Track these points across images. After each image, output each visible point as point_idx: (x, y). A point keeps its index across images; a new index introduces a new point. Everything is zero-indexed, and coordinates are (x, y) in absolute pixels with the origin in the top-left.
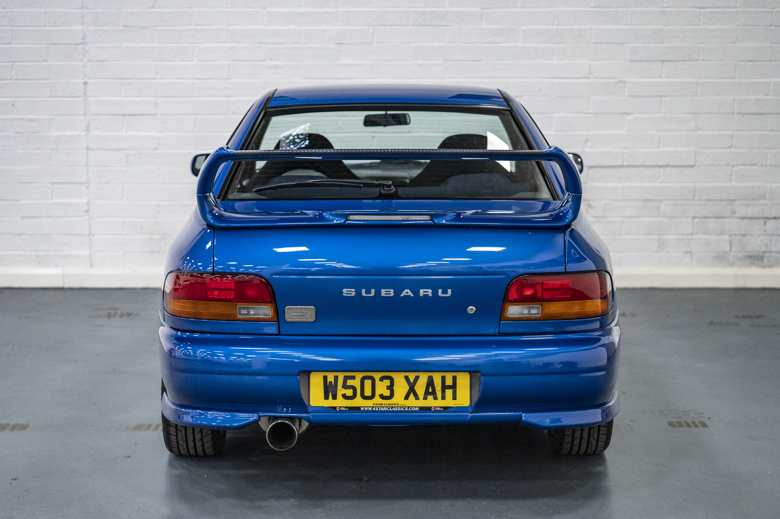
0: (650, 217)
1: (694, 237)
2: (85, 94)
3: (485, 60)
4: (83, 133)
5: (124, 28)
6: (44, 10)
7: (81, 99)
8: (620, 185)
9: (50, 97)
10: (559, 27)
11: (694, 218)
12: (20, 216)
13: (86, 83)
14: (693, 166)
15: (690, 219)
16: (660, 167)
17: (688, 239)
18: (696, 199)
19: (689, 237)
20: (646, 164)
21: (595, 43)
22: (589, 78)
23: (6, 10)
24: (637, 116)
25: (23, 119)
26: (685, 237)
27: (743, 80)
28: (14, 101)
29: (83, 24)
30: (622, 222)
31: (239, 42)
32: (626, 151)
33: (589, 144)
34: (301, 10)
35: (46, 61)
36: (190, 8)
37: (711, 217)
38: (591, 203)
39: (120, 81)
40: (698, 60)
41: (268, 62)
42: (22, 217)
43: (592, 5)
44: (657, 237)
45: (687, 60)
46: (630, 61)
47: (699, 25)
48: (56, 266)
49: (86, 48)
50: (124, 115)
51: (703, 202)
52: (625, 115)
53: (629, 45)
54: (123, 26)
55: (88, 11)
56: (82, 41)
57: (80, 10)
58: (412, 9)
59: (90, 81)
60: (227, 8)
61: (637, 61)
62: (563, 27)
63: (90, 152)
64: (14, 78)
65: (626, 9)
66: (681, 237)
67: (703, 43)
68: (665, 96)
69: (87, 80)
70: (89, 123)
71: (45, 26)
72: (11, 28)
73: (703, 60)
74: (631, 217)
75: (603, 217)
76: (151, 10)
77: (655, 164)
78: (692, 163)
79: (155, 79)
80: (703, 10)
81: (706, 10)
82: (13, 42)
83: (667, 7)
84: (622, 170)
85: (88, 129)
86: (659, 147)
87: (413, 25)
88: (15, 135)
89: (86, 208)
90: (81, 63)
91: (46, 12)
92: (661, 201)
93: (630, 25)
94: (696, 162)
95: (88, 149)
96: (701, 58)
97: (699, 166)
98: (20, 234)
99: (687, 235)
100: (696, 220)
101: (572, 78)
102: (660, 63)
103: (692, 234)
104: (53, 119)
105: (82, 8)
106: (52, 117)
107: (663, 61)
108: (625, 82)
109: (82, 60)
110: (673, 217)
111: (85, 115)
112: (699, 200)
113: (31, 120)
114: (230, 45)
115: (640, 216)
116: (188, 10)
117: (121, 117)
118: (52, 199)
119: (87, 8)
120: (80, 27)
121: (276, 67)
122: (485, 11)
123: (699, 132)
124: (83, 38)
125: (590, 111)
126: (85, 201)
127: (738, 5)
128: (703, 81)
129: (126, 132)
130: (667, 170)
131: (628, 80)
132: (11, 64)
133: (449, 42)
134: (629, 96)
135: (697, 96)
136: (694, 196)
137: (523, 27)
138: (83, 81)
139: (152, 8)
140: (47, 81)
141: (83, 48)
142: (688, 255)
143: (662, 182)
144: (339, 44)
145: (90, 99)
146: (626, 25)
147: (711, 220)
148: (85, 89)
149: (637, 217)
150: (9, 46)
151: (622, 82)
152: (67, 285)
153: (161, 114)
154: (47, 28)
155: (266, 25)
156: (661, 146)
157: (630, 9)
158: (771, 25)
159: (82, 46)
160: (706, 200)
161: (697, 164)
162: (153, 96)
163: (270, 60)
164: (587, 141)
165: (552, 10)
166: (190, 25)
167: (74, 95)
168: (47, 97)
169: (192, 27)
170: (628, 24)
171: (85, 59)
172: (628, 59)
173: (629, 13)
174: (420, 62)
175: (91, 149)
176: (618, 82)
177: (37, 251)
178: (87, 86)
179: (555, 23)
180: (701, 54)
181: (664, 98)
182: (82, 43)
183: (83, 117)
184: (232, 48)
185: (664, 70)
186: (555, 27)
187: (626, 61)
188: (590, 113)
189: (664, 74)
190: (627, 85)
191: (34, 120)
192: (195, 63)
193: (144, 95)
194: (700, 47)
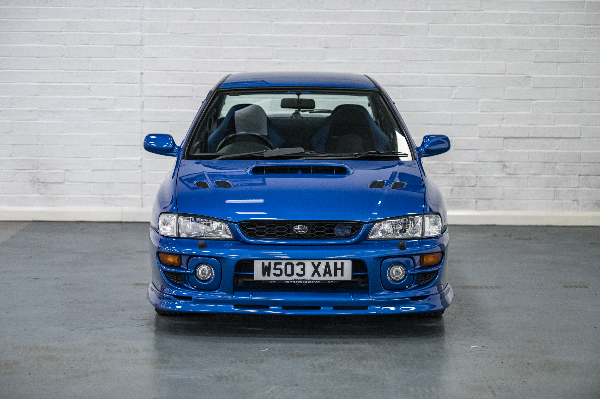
0: (548, 174)
1: (579, 189)
2: (141, 81)
3: (430, 60)
4: (139, 110)
5: (171, 34)
6: (114, 21)
7: (139, 85)
8: (527, 151)
9: (116, 83)
10: (484, 37)
11: (580, 175)
12: (91, 169)
13: (142, 73)
14: (579, 138)
15: (577, 176)
16: (556, 138)
17: (575, 191)
18: (581, 162)
19: (576, 189)
20: (545, 136)
21: (509, 49)
22: (505, 74)
23: (85, 20)
24: (539, 101)
25: (95, 99)
26: (573, 189)
28: (89, 86)
29: (141, 31)
30: (528, 177)
31: (253, 46)
32: (531, 126)
33: (504, 121)
34: (299, 23)
35: (114, 57)
36: (219, 20)
37: (593, 175)
38: (506, 163)
39: (167, 72)
40: (583, 62)
41: (274, 60)
42: (93, 170)
43: (507, 22)
44: (553, 189)
45: (575, 62)
46: (534, 62)
47: (583, 37)
48: (117, 206)
49: (143, 48)
50: (169, 97)
51: (587, 164)
52: (531, 101)
53: (534, 51)
54: (170, 33)
55: (145, 21)
56: (140, 43)
57: (139, 21)
58: (378, 24)
59: (145, 72)
60: (246, 21)
61: (538, 62)
62: (487, 38)
63: (144, 123)
64: (90, 69)
65: (532, 25)
66: (570, 189)
67: (586, 50)
68: (559, 88)
69: (143, 71)
70: (143, 102)
72: (89, 33)
73: (586, 62)
74: (534, 174)
75: (515, 174)
76: (191, 22)
77: (552, 136)
78: (579, 136)
79: (193, 71)
80: (587, 27)
81: (589, 26)
82: (90, 43)
83: (560, 24)
84: (528, 140)
85: (142, 107)
86: (555, 124)
87: (379, 35)
88: (89, 110)
89: (140, 164)
90: (139, 59)
92: (556, 163)
93: (534, 36)
94: (581, 135)
95: (142, 121)
97: (583, 138)
98: (91, 183)
99: (575, 188)
100: (581, 177)
101: (493, 74)
102: (556, 64)
103: (578, 187)
104: (117, 99)
105: (141, 20)
106: (117, 98)
107: (558, 62)
108: (531, 77)
109: (139, 57)
110: (565, 175)
111: (140, 96)
112: (583, 163)
113: (101, 100)
114: (247, 47)
115: (541, 174)
116: (218, 22)
117: (167, 98)
118: (115, 157)
119: (144, 19)
120: (139, 33)
121: (280, 63)
122: (431, 25)
123: (584, 114)
124: (141, 41)
125: (505, 98)
126: (139, 159)
128: (586, 77)
129: (170, 109)
130: (561, 140)
131: (532, 76)
132: (88, 59)
133: (404, 47)
134: (533, 87)
135: (582, 87)
136: (580, 160)
137: (457, 37)
138: (140, 72)
139: (192, 20)
140: (114, 72)
141: (141, 48)
142: (576, 202)
143: (556, 149)
144: (325, 47)
145: (145, 85)
146: (532, 36)
147: (592, 177)
148: (141, 77)
149: (539, 174)
150: (87, 46)
151: (528, 77)
152: (124, 220)
153: (196, 97)
154: (115, 33)
155: (273, 34)
156: (556, 123)
157: (535, 25)
159: (140, 47)
160: (589, 163)
161: (582, 136)
162: (191, 84)
163: (276, 58)
164: (503, 119)
165: (479, 25)
166: (219, 33)
167: (133, 82)
168: (113, 83)
169: (220, 34)
170: (533, 36)
171: (142, 56)
172: (533, 61)
173: (533, 28)
174: (384, 61)
175: (144, 121)
176: (526, 77)
177: (103, 195)
178: (143, 75)
179: (481, 35)
180: (585, 58)
181: (558, 89)
182: (140, 45)
183: (140, 98)
184: (249, 49)
185: (558, 69)
186: (481, 37)
187: (531, 62)
188: (505, 99)
189: (558, 72)
190: (532, 79)
191: (104, 99)
192: (221, 60)
193: (184, 82)
194: (584, 53)
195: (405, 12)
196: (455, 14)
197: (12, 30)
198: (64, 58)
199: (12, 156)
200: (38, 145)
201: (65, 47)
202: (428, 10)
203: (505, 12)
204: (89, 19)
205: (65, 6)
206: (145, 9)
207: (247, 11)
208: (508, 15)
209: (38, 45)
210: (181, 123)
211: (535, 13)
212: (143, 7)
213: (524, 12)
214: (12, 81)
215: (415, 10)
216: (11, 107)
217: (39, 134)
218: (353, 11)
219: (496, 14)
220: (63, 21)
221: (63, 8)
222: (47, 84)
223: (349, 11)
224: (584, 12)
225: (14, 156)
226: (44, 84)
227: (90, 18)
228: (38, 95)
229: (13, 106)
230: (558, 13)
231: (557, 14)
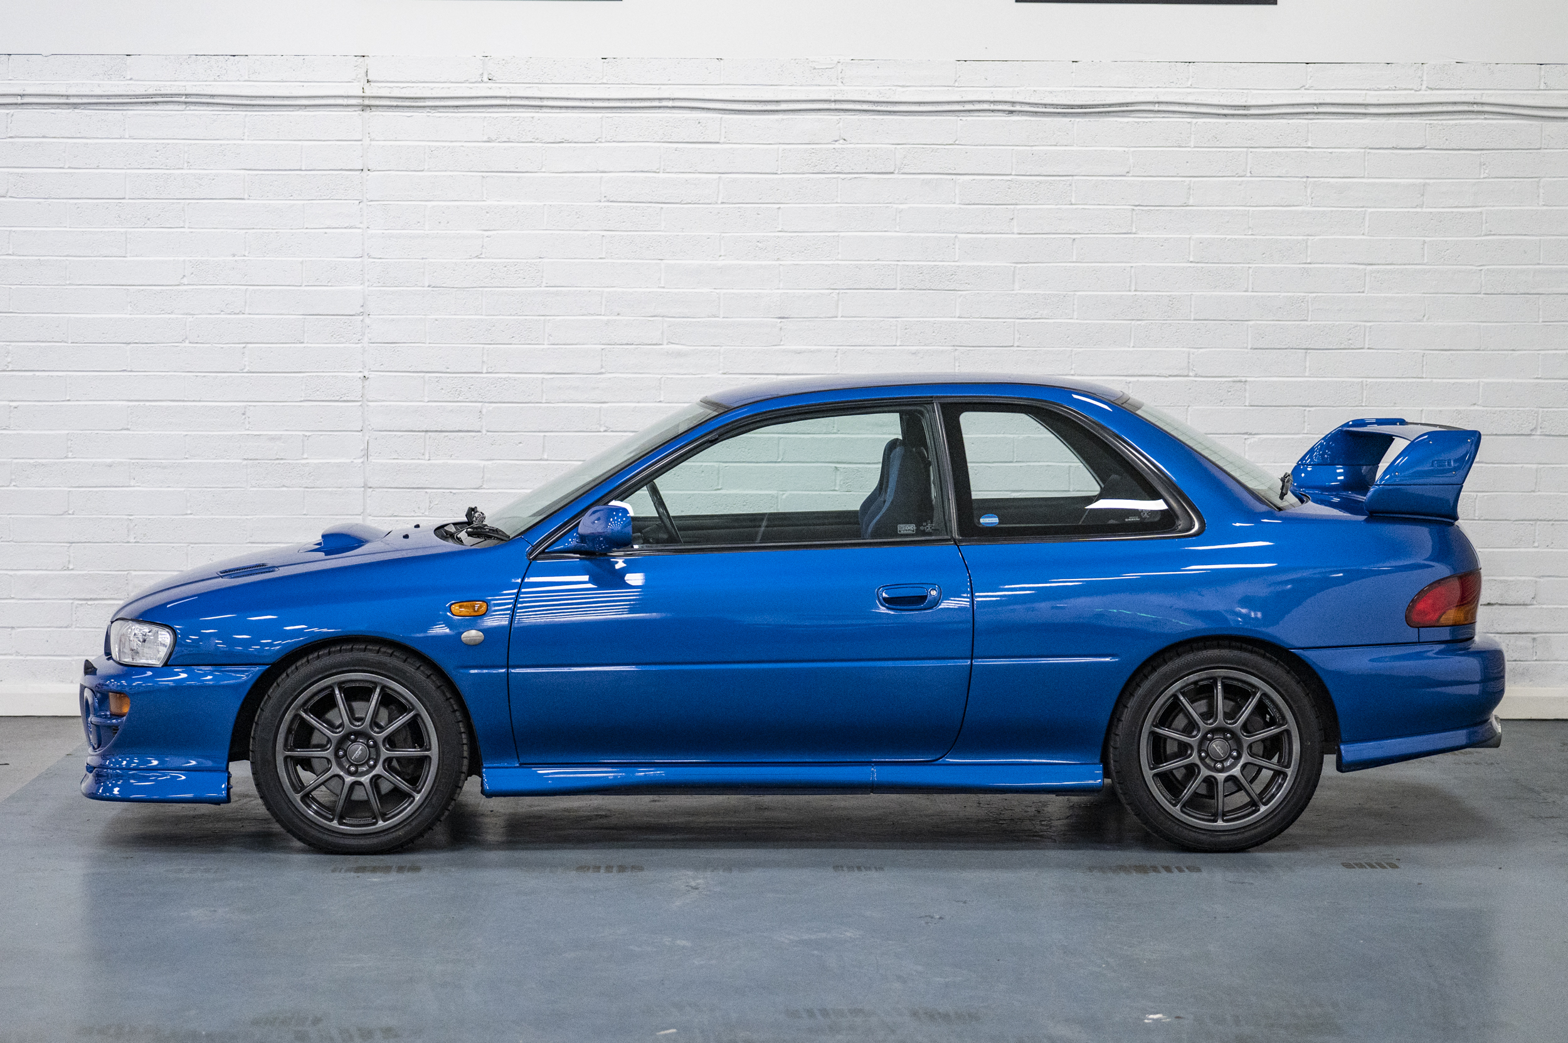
2: (363, 396)
3: (1018, 346)
4: (361, 460)
5: (430, 289)
6: (301, 259)
7: (359, 403)
9: (306, 400)
10: (1139, 293)
13: (365, 378)
21: (1196, 320)
22: (1188, 376)
23: (236, 258)
24: (1265, 436)
25: (259, 436)
27: (1434, 380)
29: (363, 283)
31: (618, 314)
34: (720, 263)
35: (302, 343)
36: (540, 258)
39: (422, 374)
40: (1363, 348)
41: (666, 347)
43: (1191, 259)
45: (1345, 349)
46: (1254, 349)
47: (1363, 292)
49: (367, 321)
50: (427, 431)
52: (1246, 436)
53: (1251, 323)
54: (429, 286)
55: (371, 260)
56: (361, 310)
57: (360, 259)
59: (372, 375)
60: (601, 258)
61: (1264, 349)
62: (1146, 294)
63: (370, 491)
64: (246, 369)
65: (1247, 265)
67: (1369, 321)
68: (1311, 406)
69: (366, 373)
70: (368, 444)
71: (301, 285)
73: (1368, 348)
76: (476, 261)
79: (480, 372)
80: (1370, 268)
81: (1375, 268)
82: (247, 310)
83: (1310, 263)
85: (366, 454)
87: (902, 289)
88: (244, 462)
90: (359, 345)
91: (302, 263)
93: (1253, 291)
95: (366, 486)
96: (1367, 346)
101: (1160, 376)
102: (1302, 352)
104: (308, 437)
105: (362, 257)
106: (308, 434)
107: (1306, 349)
108: (1245, 382)
109: (359, 341)
111: (361, 430)
113: (272, 439)
114: (605, 318)
116: (538, 261)
117: (423, 434)
119: (369, 256)
120: (358, 288)
121: (679, 354)
122: (1019, 266)
124: (362, 306)
127: (1425, 261)
128: (1369, 380)
129: (430, 459)
131: (1248, 379)
132: (242, 346)
134: (1251, 405)
135: (1361, 405)
137: (1079, 294)
138: (361, 375)
139: (477, 257)
140: (301, 375)
141: (363, 321)
144: (780, 318)
145: (372, 404)
146: (1247, 290)
148: (363, 387)
150: (240, 316)
151: (1240, 382)
153: (489, 431)
154: (304, 288)
155: (664, 287)
157: (1254, 266)
158: (1480, 293)
159: (361, 318)
162: (477, 401)
163: (670, 343)
165: (1126, 266)
166: (539, 286)
167: (345, 399)
168: (301, 401)
169: (543, 289)
170: (1250, 289)
171: (366, 339)
172: (1249, 347)
173: (1251, 271)
174: (914, 348)
175: (370, 487)
176: (1235, 382)
178: (367, 383)
179: (1133, 288)
180: (1367, 339)
181: (1308, 409)
182: (362, 313)
183: (360, 433)
184: (607, 323)
185: (1308, 364)
186: (1133, 293)
187: (1246, 348)
189: (1307, 370)
190: (1247, 387)
191: (279, 438)
192: (545, 347)
193: (460, 398)
194: (1365, 326)
195: (960, 236)
196: (1074, 240)
197: (68, 282)
198: (187, 344)
199: (68, 569)
200: (128, 542)
201: (190, 318)
202: (1013, 233)
203: (1188, 236)
204: (244, 256)
205: (189, 228)
206: (370, 231)
208: (1192, 243)
209: (128, 316)
210: (454, 491)
211: (1253, 237)
212: (368, 228)
213: (1229, 237)
214: (68, 398)
215: (982, 233)
216: (66, 457)
217: (131, 518)
218: (842, 234)
219: (1167, 239)
220: (184, 261)
221: (187, 230)
222: (148, 404)
223: (836, 234)
224: (1363, 234)
225: (72, 569)
226: (142, 403)
227: (247, 255)
228: (128, 429)
229: (70, 455)
230: (1305, 238)
231: (1303, 240)
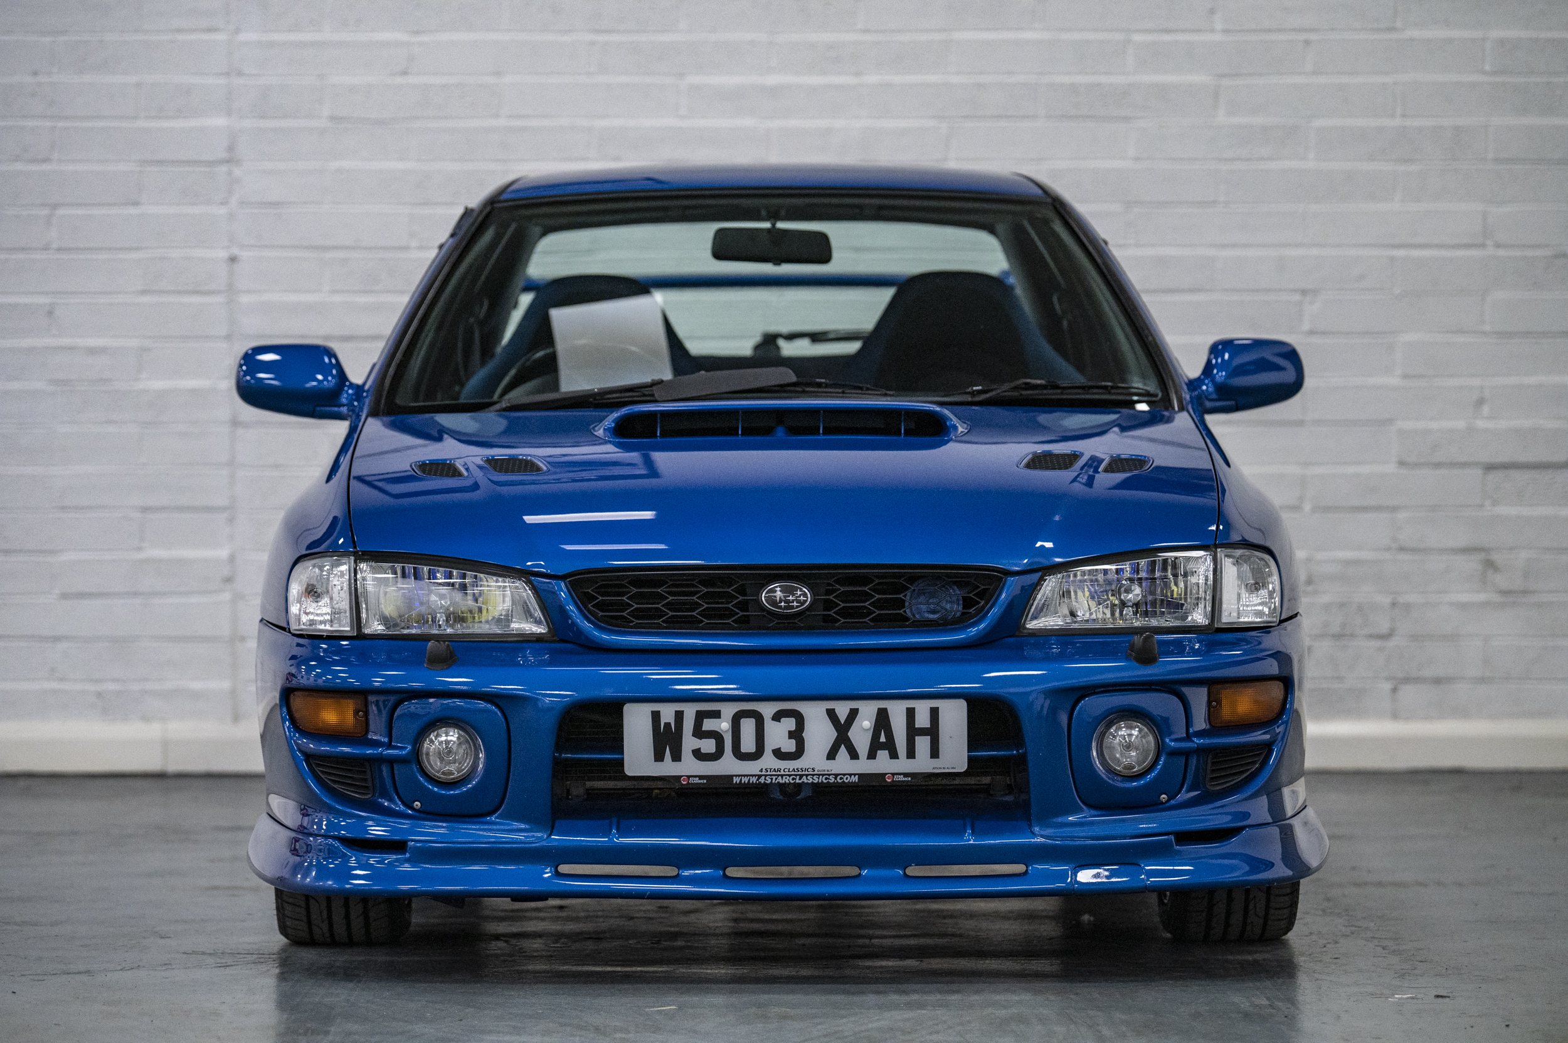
2: (230, 285)
3: (1225, 203)
4: (224, 385)
5: (331, 124)
6: (135, 80)
7: (223, 298)
9: (144, 292)
10: (1408, 122)
12: (57, 592)
13: (233, 259)
21: (1496, 161)
22: (1483, 246)
23: (38, 78)
25: (73, 347)
28: (52, 304)
29: (229, 113)
31: (616, 159)
33: (1486, 410)
34: (772, 80)
35: (136, 204)
36: (498, 74)
38: (1494, 556)
39: (318, 253)
42: (64, 596)
43: (1488, 68)
48: (146, 719)
49: (237, 172)
54: (331, 118)
55: (243, 80)
56: (227, 155)
57: (222, 81)
58: (1045, 79)
59: (244, 254)
60: (589, 75)
62: (1417, 122)
63: (240, 431)
64: (55, 246)
69: (235, 251)
71: (135, 118)
72: (50, 123)
75: (1526, 593)
76: (399, 80)
79: (406, 248)
82: (55, 157)
87: (1048, 117)
88: (51, 388)
89: (227, 571)
90: (222, 211)
91: (137, 84)
95: (235, 423)
98: (56, 639)
101: (1442, 246)
104: (148, 350)
105: (228, 74)
106: (147, 343)
109: (224, 203)
111: (228, 337)
113: (92, 351)
116: (494, 79)
118: (140, 549)
119: (240, 74)
120: (220, 121)
122: (1224, 81)
124: (229, 149)
125: (1487, 328)
126: (223, 553)
132: (48, 211)
133: (1137, 159)
137: (1318, 123)
138: (223, 254)
139: (404, 73)
140: (134, 255)
141: (230, 173)
145: (245, 299)
148: (231, 273)
150: (45, 166)
152: (173, 767)
154: (141, 123)
155: (684, 118)
159: (224, 169)
164: (1480, 402)
165: (1389, 79)
166: (497, 116)
167: (202, 289)
168: (135, 295)
169: (502, 122)
171: (234, 200)
175: (241, 425)
176: (1556, 256)
177: (98, 681)
178: (236, 266)
179: (1398, 113)
182: (228, 161)
183: (225, 344)
186: (1397, 122)
188: (1484, 333)
191: (102, 350)
195: (1138, 38)
196: (1307, 42)
202: (1213, 31)
203: (1480, 34)
204: (50, 74)
206: (243, 37)
207: (592, 43)
208: (1489, 45)
212: (237, 31)
215: (1168, 31)
218: (958, 36)
219: (1450, 41)
223: (944, 36)
227: (54, 71)
